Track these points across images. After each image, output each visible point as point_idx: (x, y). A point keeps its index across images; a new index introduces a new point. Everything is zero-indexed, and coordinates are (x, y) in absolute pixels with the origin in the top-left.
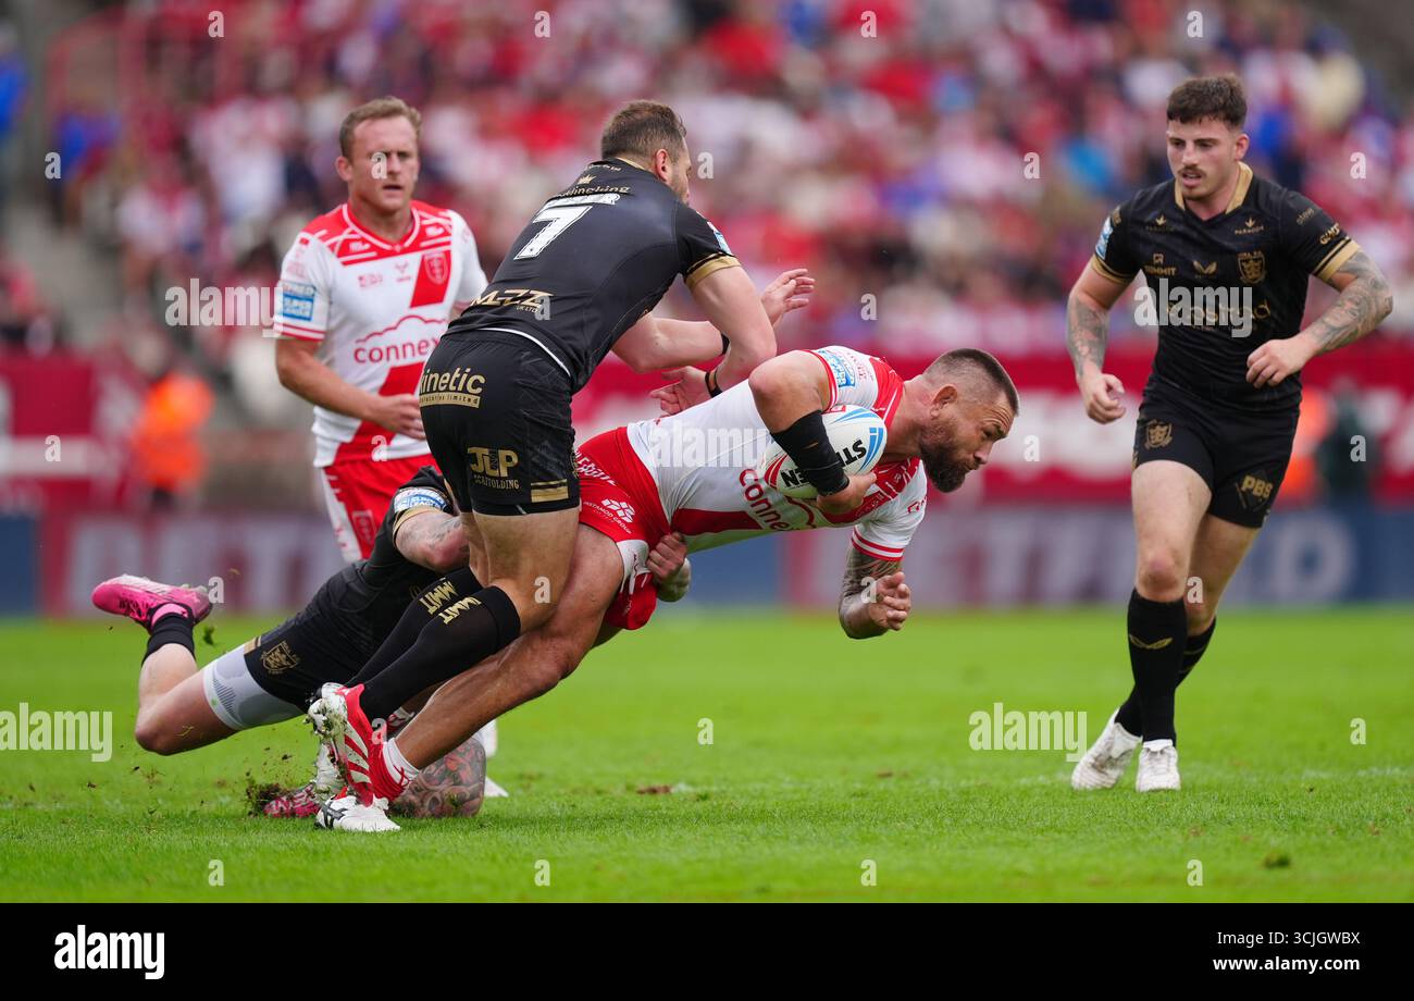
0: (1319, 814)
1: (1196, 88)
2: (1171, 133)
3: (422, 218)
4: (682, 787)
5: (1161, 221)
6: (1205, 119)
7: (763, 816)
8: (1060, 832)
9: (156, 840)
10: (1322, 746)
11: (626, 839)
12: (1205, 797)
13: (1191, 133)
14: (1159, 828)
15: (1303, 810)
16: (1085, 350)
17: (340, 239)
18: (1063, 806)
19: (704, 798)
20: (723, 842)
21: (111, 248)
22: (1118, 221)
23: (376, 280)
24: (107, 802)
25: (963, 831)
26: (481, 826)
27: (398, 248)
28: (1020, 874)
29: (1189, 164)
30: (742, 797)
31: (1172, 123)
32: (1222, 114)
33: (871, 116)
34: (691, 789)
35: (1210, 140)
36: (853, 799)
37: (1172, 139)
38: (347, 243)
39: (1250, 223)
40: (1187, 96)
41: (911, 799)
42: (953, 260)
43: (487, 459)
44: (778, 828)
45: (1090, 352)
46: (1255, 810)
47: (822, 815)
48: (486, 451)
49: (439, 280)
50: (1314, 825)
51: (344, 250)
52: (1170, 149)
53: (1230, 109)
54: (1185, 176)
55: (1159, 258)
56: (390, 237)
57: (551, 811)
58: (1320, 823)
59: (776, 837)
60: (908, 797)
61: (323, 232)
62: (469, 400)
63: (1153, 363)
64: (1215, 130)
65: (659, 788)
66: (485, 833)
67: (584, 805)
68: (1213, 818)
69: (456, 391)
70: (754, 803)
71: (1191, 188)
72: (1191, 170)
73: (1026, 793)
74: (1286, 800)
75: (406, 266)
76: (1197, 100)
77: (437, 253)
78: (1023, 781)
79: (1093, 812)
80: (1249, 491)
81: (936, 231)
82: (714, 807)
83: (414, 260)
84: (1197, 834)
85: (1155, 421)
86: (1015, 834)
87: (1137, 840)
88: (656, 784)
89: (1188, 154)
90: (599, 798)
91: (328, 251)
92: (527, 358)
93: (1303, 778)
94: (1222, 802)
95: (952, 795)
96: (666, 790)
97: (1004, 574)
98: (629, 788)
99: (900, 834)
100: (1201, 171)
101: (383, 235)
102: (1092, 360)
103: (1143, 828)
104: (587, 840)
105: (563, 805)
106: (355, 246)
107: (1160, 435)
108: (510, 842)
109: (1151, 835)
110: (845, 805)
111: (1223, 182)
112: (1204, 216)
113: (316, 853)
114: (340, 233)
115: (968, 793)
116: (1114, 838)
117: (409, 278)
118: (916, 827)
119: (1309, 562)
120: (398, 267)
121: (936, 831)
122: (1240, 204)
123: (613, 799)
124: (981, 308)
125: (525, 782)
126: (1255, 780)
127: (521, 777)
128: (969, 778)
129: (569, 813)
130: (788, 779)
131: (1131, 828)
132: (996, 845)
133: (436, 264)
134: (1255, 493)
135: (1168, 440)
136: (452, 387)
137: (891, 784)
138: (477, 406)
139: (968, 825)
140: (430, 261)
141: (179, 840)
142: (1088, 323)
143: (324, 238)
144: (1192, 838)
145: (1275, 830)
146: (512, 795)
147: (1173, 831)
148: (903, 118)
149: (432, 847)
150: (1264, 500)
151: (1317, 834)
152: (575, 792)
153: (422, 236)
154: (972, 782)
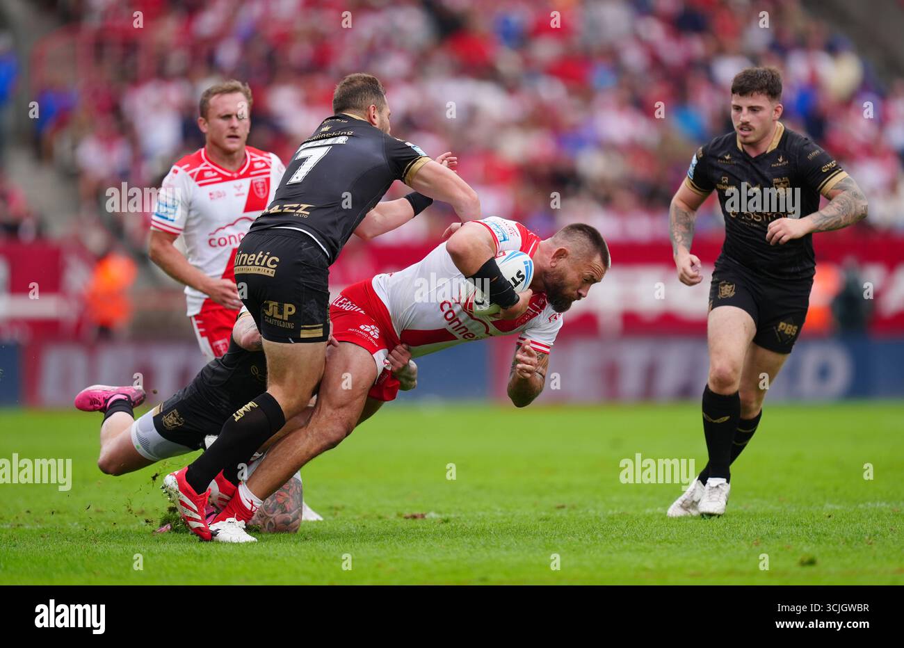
0: (834, 531)
1: (749, 74)
2: (734, 102)
3: (252, 157)
4: (433, 515)
5: (728, 157)
6: (755, 94)
7: (482, 532)
8: (671, 543)
9: (100, 548)
10: (836, 489)
11: (397, 548)
12: (762, 521)
13: (746, 102)
14: (733, 541)
15: (824, 529)
16: (679, 238)
17: (198, 170)
18: (672, 527)
19: (447, 521)
20: (458, 549)
21: (72, 174)
22: (701, 156)
23: (221, 195)
24: (70, 524)
25: (610, 542)
26: (306, 539)
27: (236, 175)
28: (645, 569)
29: (744, 121)
30: (470, 521)
31: (735, 96)
32: (766, 91)
33: (552, 92)
34: (438, 516)
35: (758, 107)
36: (540, 522)
37: (734, 106)
38: (202, 172)
39: (781, 160)
40: (744, 79)
41: (577, 522)
42: (603, 182)
43: (276, 308)
44: (493, 540)
45: (683, 239)
46: (794, 529)
47: (520, 532)
48: (276, 304)
49: (262, 196)
50: (831, 539)
51: (200, 176)
52: (733, 112)
53: (772, 89)
54: (741, 129)
55: (726, 180)
56: (231, 169)
57: (350, 530)
58: (834, 537)
59: (492, 546)
60: (575, 521)
61: (187, 166)
62: (268, 272)
63: (722, 246)
64: (761, 101)
65: (418, 515)
66: (308, 544)
67: (371, 526)
68: (768, 534)
69: (260, 265)
70: (478, 524)
71: (745, 137)
72: (746, 126)
73: (649, 518)
74: (814, 523)
75: (241, 186)
76: (751, 82)
77: (260, 179)
78: (648, 511)
79: (692, 530)
80: (783, 331)
81: (593, 164)
82: (452, 527)
83: (245, 184)
84: (757, 544)
85: (725, 282)
86: (642, 544)
87: (719, 548)
88: (416, 512)
89: (744, 116)
90: (380, 522)
91: (190, 178)
92: (306, 246)
93: (824, 509)
94: (773, 524)
95: (603, 520)
96: (423, 516)
97: (631, 381)
98: (399, 515)
99: (570, 545)
100: (751, 126)
101: (226, 167)
102: (684, 245)
103: (723, 541)
104: (373, 548)
105: (358, 526)
106: (207, 174)
107: (727, 290)
108: (324, 550)
109: (729, 545)
110: (535, 526)
111: (765, 134)
112: (753, 154)
113: (201, 556)
114: (198, 166)
115: (613, 519)
116: (705, 546)
117: (243, 194)
118: (580, 540)
119: (824, 373)
120: (235, 187)
121: (593, 542)
122: (775, 147)
123: (389, 522)
124: (621, 213)
125: (333, 512)
126: (794, 510)
127: (331, 508)
128: (613, 509)
129: (361, 531)
130: (499, 509)
131: (716, 541)
132: (630, 551)
133: (260, 186)
134: (786, 332)
135: (732, 294)
136: (257, 263)
137: (564, 513)
138: (273, 275)
139: (613, 539)
140: (256, 183)
141: (115, 548)
142: (682, 221)
143: (187, 170)
144: (754, 547)
145: (807, 542)
146: (325, 519)
147: (742, 542)
148: (572, 92)
149: (275, 552)
150: (792, 336)
151: (833, 544)
152: (365, 517)
153: (252, 168)
154: (616, 511)
